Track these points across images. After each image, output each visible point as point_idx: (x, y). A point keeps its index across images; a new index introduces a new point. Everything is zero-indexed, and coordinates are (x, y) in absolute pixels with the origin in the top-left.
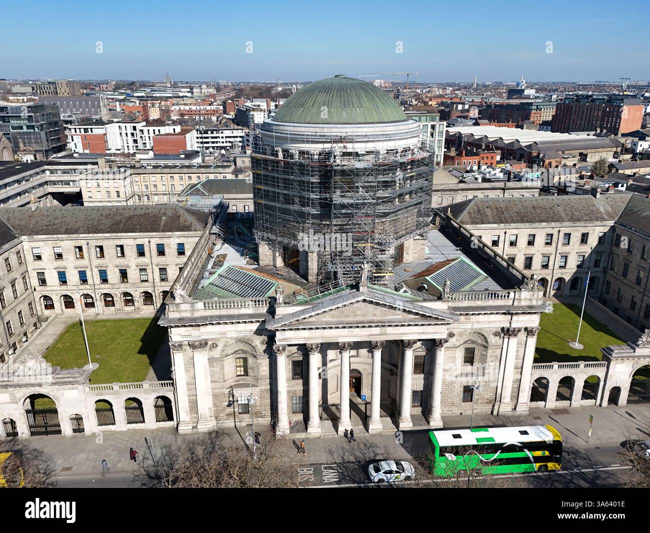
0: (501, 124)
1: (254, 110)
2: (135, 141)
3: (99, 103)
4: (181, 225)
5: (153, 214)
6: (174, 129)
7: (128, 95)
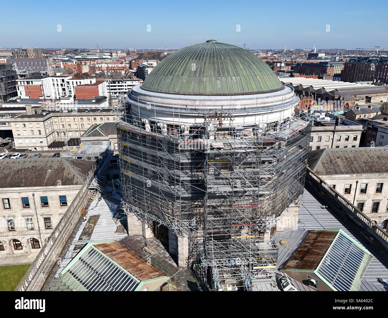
0: (308, 76)
1: (148, 67)
2: (64, 89)
3: (46, 63)
4: (64, 178)
5: (40, 167)
6: (91, 81)
7: (71, 57)
